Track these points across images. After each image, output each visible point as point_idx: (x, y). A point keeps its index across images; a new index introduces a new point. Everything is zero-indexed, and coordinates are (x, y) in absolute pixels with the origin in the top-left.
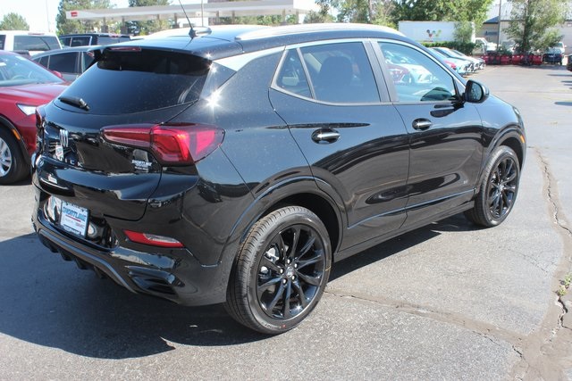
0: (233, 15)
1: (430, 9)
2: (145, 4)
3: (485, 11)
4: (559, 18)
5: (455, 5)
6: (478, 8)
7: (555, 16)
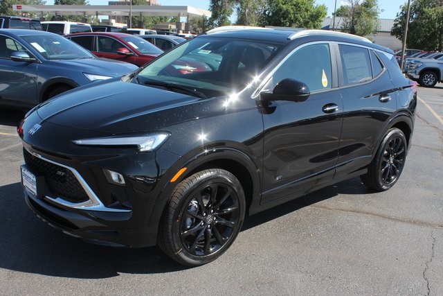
0: (141, 15)
1: (285, 19)
2: (68, 3)
3: (320, 21)
4: (373, 29)
5: (301, 16)
6: (316, 20)
7: (370, 28)
